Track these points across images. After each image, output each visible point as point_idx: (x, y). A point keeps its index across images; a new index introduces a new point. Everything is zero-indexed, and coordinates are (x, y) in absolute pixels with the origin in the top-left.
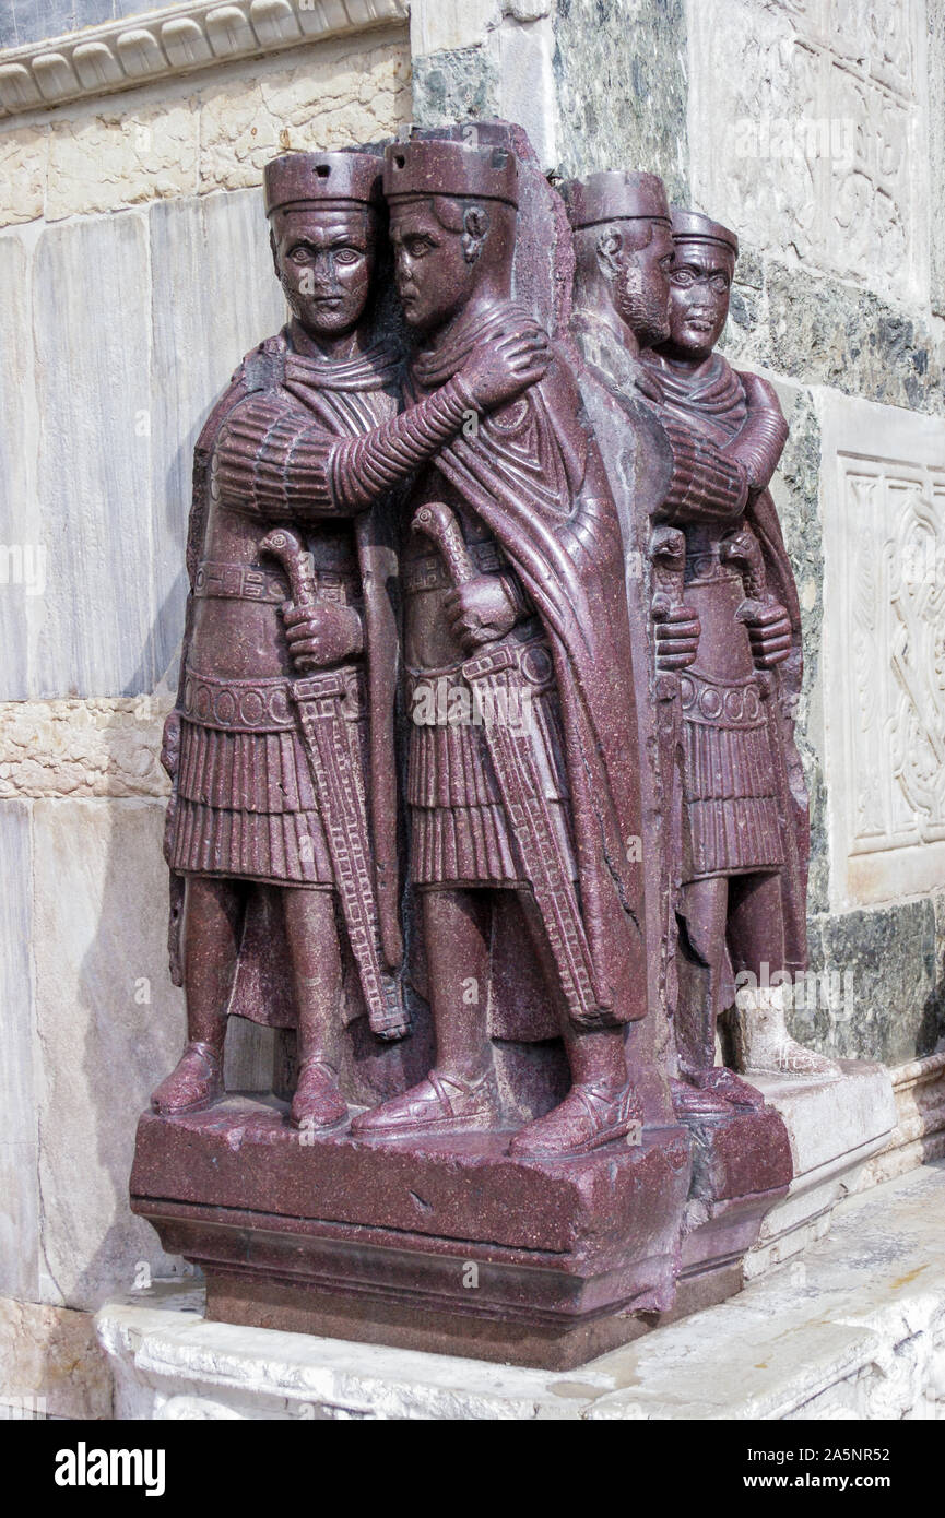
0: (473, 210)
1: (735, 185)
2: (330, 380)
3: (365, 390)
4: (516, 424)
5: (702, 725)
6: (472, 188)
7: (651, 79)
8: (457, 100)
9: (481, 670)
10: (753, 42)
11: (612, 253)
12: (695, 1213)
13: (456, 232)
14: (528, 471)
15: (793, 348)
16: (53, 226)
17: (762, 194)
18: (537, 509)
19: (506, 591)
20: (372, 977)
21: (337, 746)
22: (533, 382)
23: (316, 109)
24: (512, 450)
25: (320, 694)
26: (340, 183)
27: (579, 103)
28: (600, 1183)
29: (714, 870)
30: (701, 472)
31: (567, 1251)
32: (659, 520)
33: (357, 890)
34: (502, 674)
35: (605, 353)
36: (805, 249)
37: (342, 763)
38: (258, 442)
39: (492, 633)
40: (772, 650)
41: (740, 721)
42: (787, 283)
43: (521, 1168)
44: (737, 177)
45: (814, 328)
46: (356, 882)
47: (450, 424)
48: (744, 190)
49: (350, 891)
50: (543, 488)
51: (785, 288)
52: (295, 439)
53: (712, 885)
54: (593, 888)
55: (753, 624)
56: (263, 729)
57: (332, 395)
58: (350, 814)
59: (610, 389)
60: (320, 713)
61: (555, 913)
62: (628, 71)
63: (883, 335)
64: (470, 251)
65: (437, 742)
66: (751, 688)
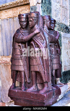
0: (35, 18)
2: (24, 32)
4: (39, 35)
5: (53, 58)
7: (49, 8)
8: (34, 10)
10: (56, 5)
12: (54, 96)
13: (34, 20)
15: (59, 29)
18: (41, 42)
22: (40, 32)
23: (22, 11)
24: (39, 37)
26: (24, 16)
27: (43, 10)
28: (47, 95)
30: (53, 39)
31: (44, 101)
35: (46, 30)
36: (60, 21)
38: (18, 37)
40: (59, 52)
41: (56, 58)
43: (40, 94)
44: (55, 16)
45: (61, 27)
47: (34, 35)
51: (59, 24)
53: (54, 70)
54: (45, 72)
55: (57, 50)
59: (46, 32)
61: (42, 74)
62: (47, 7)
63: (66, 28)
65: (33, 60)
66: (57, 55)
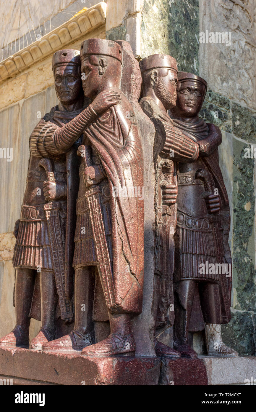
0: (102, 59)
1: (219, 78)
2: (66, 117)
4: (107, 118)
5: (186, 230)
6: (101, 52)
7: (183, 39)
9: (91, 194)
11: (155, 78)
13: (97, 65)
14: (110, 132)
15: (243, 130)
16: (26, 99)
17: (230, 83)
22: (113, 105)
26: (70, 58)
27: (151, 39)
29: (188, 277)
30: (178, 141)
32: (163, 156)
34: (96, 195)
35: (149, 106)
36: (249, 102)
37: (58, 231)
39: (94, 182)
40: (214, 208)
41: (201, 229)
42: (241, 111)
44: (220, 75)
45: (252, 126)
48: (223, 79)
50: (114, 138)
51: (239, 112)
52: (48, 130)
53: (188, 282)
55: (207, 199)
56: (36, 220)
57: (66, 121)
58: (59, 247)
59: (150, 117)
61: (105, 272)
62: (173, 35)
64: (101, 71)
66: (206, 220)
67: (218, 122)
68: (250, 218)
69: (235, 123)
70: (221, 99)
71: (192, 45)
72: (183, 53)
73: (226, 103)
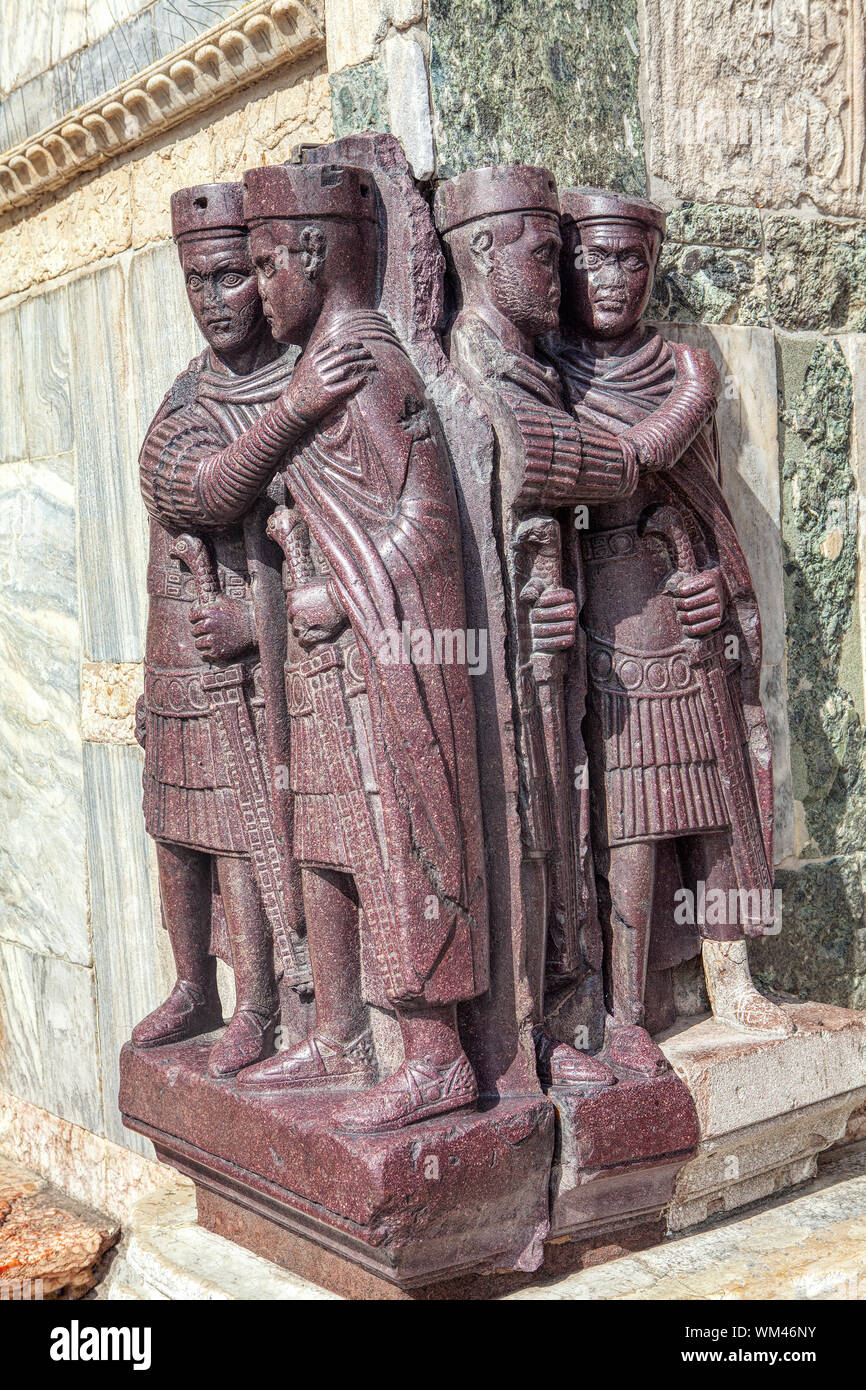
0: (307, 230)
2: (232, 394)
3: (262, 401)
4: (339, 434)
5: (621, 697)
6: (302, 210)
8: (360, 113)
9: (314, 669)
11: (485, 249)
12: (564, 1177)
13: (295, 252)
14: (352, 478)
15: (806, 302)
16: (137, 253)
18: (360, 514)
19: (330, 595)
20: (284, 937)
21: (242, 729)
23: (281, 132)
24: (337, 459)
25: (222, 684)
26: (216, 213)
28: (396, 1163)
29: (634, 836)
30: (564, 461)
31: (364, 1224)
32: (525, 508)
33: (267, 858)
34: (330, 672)
35: (473, 349)
37: (248, 745)
38: (157, 458)
39: (322, 634)
40: (697, 619)
41: (664, 690)
42: (796, 239)
45: (839, 277)
46: (266, 851)
47: (279, 438)
49: (261, 861)
50: (365, 494)
52: (180, 454)
54: (399, 878)
56: (185, 714)
57: (232, 408)
58: (257, 791)
60: (226, 700)
61: (372, 899)
64: (309, 269)
66: (679, 658)
67: (721, 302)
68: (841, 579)
69: (780, 285)
70: (727, 220)
71: (614, 69)
72: (584, 110)
73: (747, 228)
